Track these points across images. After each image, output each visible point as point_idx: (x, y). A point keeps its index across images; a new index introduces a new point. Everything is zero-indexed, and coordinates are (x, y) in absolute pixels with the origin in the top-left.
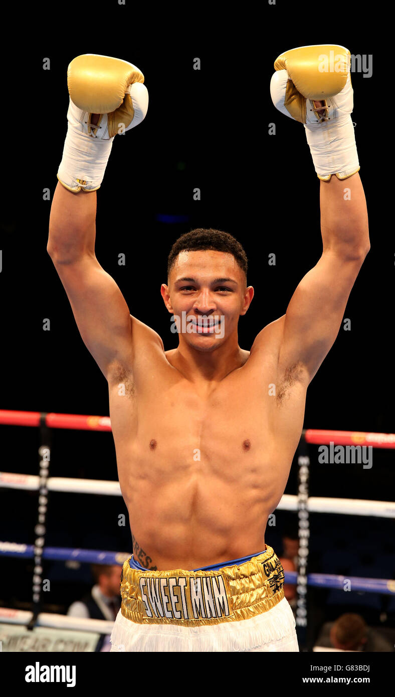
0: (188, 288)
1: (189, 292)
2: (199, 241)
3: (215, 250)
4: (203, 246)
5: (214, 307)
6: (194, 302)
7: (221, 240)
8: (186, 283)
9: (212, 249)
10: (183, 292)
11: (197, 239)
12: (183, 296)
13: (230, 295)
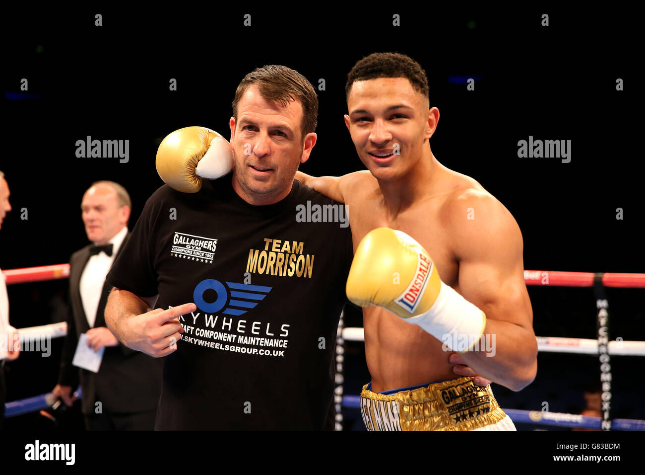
0: (363, 119)
1: (365, 122)
2: (369, 69)
3: (386, 77)
4: (374, 75)
5: (390, 137)
6: (369, 134)
7: (392, 65)
8: (360, 115)
9: (383, 77)
10: (359, 123)
11: (367, 67)
12: (359, 128)
13: (405, 122)
